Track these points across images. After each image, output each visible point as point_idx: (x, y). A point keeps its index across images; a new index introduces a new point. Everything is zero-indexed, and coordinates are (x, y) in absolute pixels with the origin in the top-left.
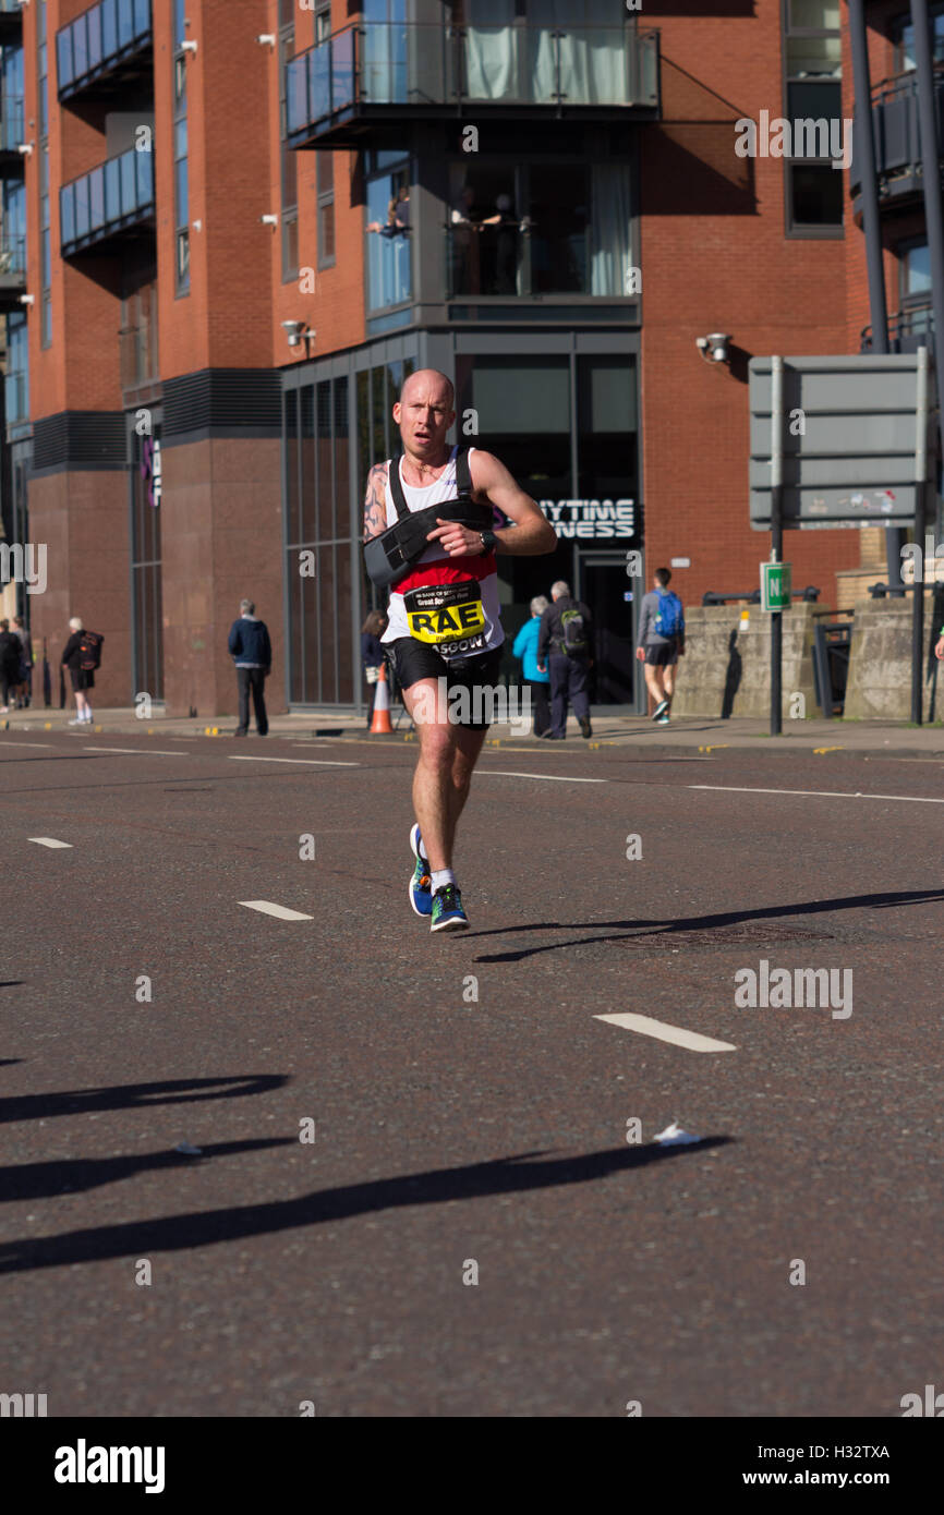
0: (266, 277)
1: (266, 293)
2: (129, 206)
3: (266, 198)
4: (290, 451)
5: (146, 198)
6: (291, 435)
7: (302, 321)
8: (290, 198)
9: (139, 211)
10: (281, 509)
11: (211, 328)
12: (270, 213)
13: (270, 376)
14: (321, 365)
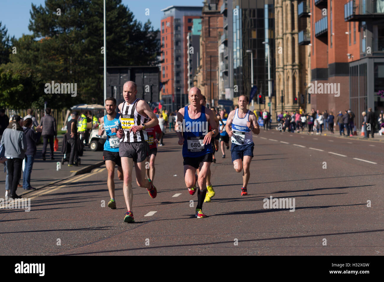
0: (347, 44)
1: (346, 47)
2: (324, 29)
3: (347, 29)
4: (351, 78)
5: (326, 28)
6: (351, 75)
7: (351, 53)
8: (350, 29)
9: (326, 30)
10: (349, 90)
11: (335, 54)
12: (347, 31)
13: (347, 64)
14: (355, 62)
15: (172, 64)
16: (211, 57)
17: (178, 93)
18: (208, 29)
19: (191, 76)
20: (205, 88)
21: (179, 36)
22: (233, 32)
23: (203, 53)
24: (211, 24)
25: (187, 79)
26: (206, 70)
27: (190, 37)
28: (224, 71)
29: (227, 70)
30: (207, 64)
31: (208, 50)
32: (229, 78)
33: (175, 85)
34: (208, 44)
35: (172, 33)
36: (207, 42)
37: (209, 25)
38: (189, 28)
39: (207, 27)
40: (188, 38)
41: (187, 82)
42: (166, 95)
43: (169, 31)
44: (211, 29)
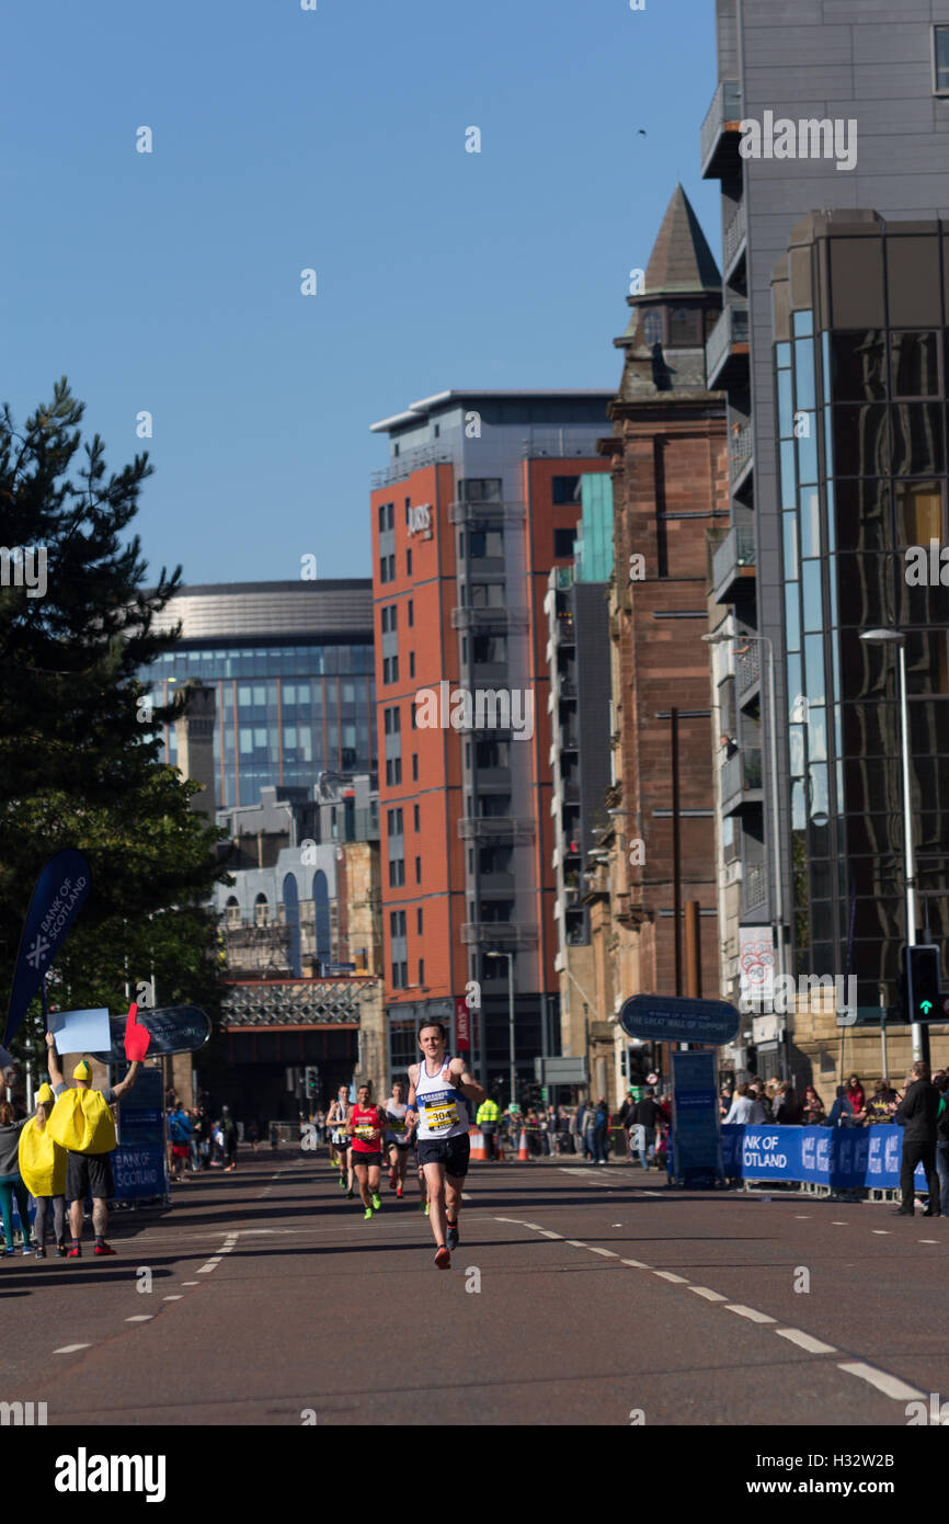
15: (452, 788)
16: (674, 720)
17: (495, 987)
18: (652, 525)
19: (571, 865)
20: (645, 942)
21: (496, 599)
22: (780, 511)
23: (626, 690)
24: (671, 487)
25: (549, 891)
26: (645, 816)
27: (561, 601)
28: (738, 800)
29: (755, 796)
30: (646, 767)
31: (656, 673)
32: (771, 850)
33: (469, 933)
34: (656, 628)
35: (446, 578)
36: (649, 617)
37: (660, 498)
38: (563, 544)
39: (648, 506)
40: (549, 604)
41: (548, 908)
42: (413, 1005)
43: (427, 563)
44: (672, 526)
